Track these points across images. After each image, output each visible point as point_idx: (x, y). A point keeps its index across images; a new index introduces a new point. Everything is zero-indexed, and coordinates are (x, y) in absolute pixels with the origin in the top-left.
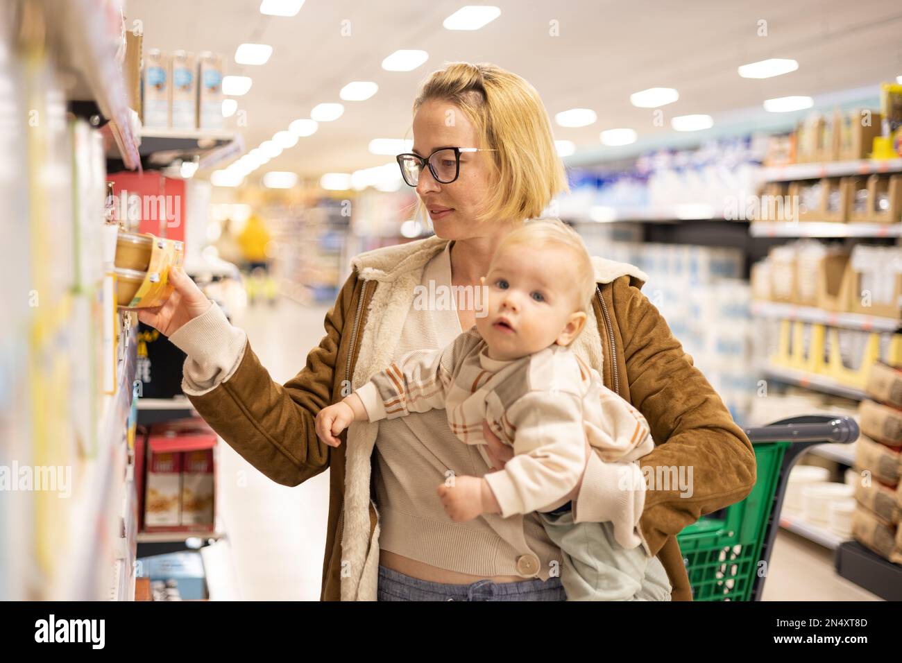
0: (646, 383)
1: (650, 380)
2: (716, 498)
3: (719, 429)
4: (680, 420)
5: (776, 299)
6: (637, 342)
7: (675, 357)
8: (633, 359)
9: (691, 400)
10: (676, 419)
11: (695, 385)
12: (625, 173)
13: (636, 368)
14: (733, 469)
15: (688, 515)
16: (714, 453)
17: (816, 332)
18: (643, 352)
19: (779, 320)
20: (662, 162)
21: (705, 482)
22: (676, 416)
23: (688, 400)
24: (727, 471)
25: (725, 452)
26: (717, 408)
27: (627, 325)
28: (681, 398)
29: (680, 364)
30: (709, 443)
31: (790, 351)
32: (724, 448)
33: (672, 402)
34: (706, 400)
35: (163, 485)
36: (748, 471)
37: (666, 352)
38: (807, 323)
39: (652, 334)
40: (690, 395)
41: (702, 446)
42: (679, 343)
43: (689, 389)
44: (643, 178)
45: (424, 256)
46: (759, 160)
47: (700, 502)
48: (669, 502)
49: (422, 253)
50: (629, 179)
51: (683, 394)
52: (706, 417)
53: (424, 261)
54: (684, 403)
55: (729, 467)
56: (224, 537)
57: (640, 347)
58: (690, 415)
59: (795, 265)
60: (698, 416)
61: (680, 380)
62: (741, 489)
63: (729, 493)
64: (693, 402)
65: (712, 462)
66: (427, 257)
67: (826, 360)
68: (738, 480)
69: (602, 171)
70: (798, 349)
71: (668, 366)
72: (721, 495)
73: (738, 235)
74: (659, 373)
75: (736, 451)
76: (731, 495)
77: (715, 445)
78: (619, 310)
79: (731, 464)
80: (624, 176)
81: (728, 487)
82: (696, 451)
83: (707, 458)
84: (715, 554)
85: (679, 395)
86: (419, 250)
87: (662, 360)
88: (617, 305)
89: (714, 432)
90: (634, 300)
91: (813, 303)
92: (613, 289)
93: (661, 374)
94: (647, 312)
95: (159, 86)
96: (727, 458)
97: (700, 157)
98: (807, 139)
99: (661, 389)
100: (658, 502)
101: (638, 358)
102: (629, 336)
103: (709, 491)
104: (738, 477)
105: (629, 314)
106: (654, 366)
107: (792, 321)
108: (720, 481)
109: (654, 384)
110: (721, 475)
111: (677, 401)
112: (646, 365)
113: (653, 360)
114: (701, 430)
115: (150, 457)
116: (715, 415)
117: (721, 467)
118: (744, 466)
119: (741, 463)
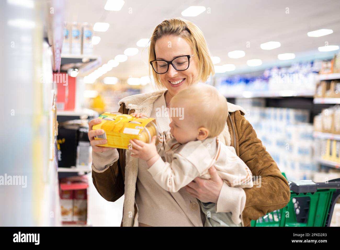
0: (247, 155)
1: (249, 154)
2: (274, 206)
3: (276, 177)
4: (261, 172)
6: (244, 138)
7: (259, 146)
8: (242, 145)
9: (265, 164)
10: (259, 171)
11: (267, 158)
12: (259, 77)
13: (243, 149)
14: (282, 194)
15: (261, 212)
16: (275, 186)
18: (246, 142)
19: (326, 140)
20: (274, 72)
21: (270, 199)
22: (259, 170)
23: (264, 164)
24: (280, 195)
25: (279, 187)
26: (276, 168)
27: (240, 130)
28: (261, 163)
29: (261, 149)
30: (273, 182)
31: (331, 154)
32: (279, 185)
33: (258, 164)
34: (271, 165)
36: (287, 195)
37: (256, 144)
38: (338, 141)
39: (250, 135)
40: (265, 162)
41: (270, 183)
42: (260, 141)
43: (265, 160)
44: (267, 79)
45: (154, 98)
46: (317, 71)
47: (267, 206)
48: (255, 206)
49: (153, 97)
50: (260, 80)
51: (263, 161)
52: (271, 172)
53: (154, 101)
54: (262, 165)
55: (280, 193)
57: (245, 140)
58: (265, 171)
59: (333, 116)
60: (268, 171)
61: (262, 155)
62: (284, 203)
63: (279, 204)
64: (266, 165)
65: (274, 190)
66: (155, 99)
68: (283, 199)
69: (248, 76)
70: (334, 153)
71: (256, 149)
72: (276, 204)
73: (308, 104)
74: (253, 151)
75: (283, 186)
76: (280, 205)
77: (275, 184)
78: (237, 124)
79: (281, 192)
80: (258, 78)
81: (279, 201)
82: (268, 185)
83: (272, 188)
85: (261, 161)
86: (151, 96)
87: (254, 147)
88: (236, 122)
89: (275, 178)
90: (243, 121)
92: (234, 115)
93: (254, 152)
94: (248, 126)
95: (66, 37)
96: (280, 189)
97: (291, 70)
99: (253, 158)
100: (250, 205)
101: (244, 145)
102: (241, 135)
103: (271, 202)
104: (283, 197)
105: (241, 126)
106: (250, 148)
107: (332, 140)
108: (276, 198)
109: (250, 157)
110: (277, 196)
111: (260, 164)
112: (247, 148)
113: (251, 146)
114: (269, 177)
116: (275, 171)
117: (277, 193)
118: (286, 193)
119: (285, 191)
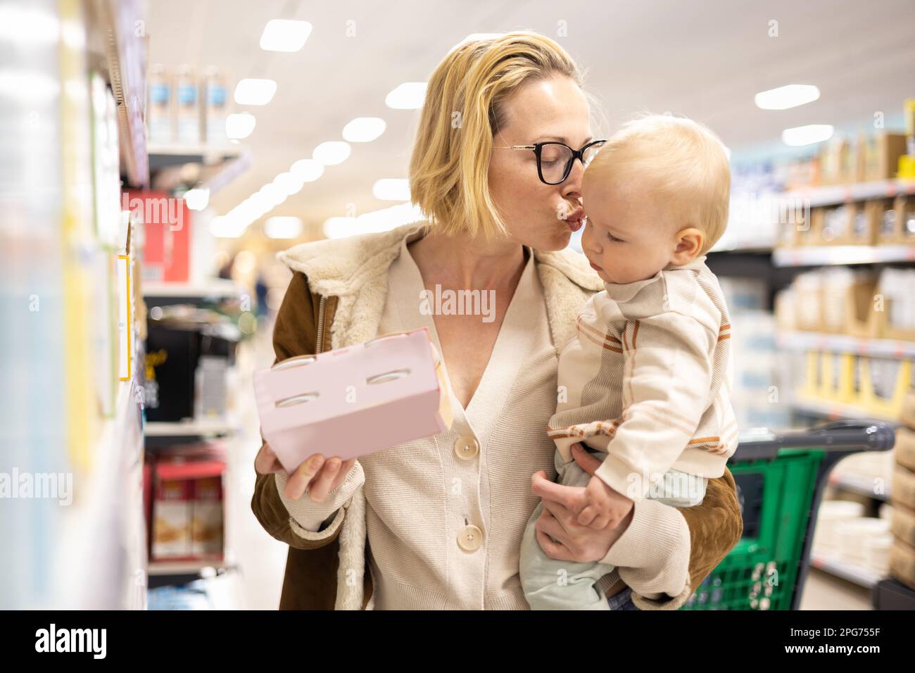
5: (802, 328)
17: (845, 364)
19: (806, 352)
31: (819, 382)
35: (173, 514)
38: (836, 354)
45: (388, 257)
56: (235, 568)
59: (821, 293)
66: (391, 258)
67: (857, 390)
70: (827, 379)
84: (749, 572)
91: (841, 331)
95: (163, 103)
98: (831, 163)
107: (820, 352)
115: (159, 485)
